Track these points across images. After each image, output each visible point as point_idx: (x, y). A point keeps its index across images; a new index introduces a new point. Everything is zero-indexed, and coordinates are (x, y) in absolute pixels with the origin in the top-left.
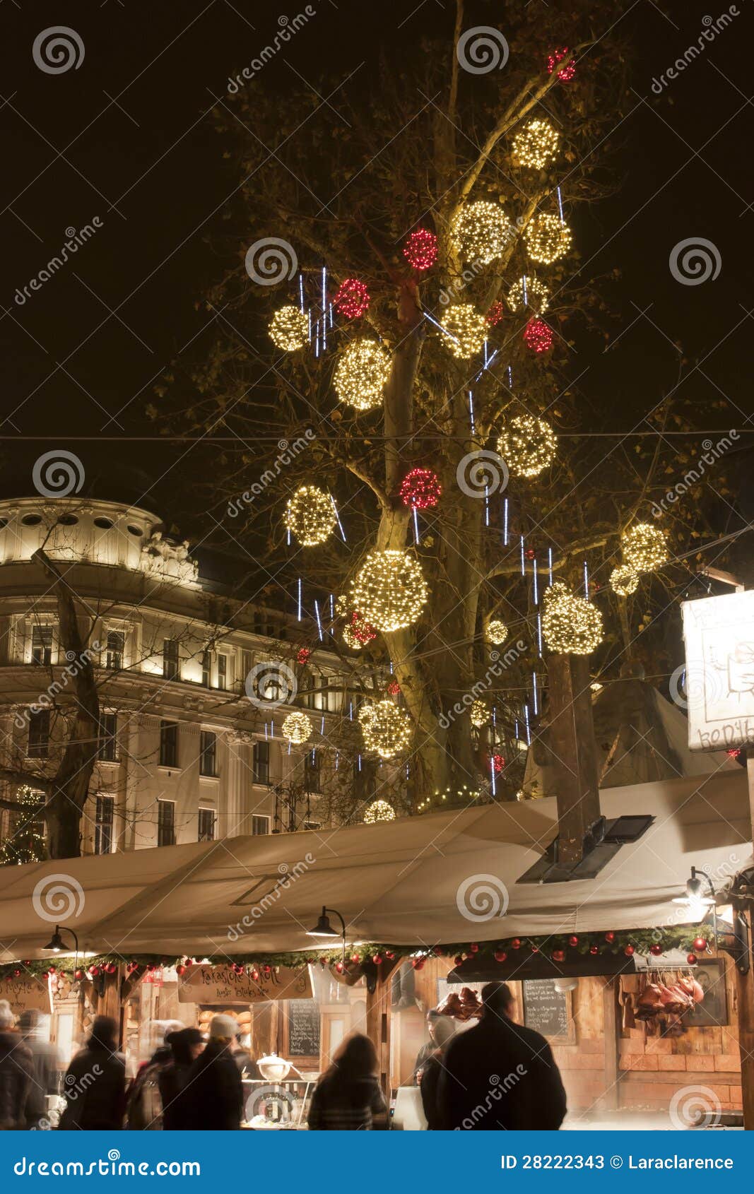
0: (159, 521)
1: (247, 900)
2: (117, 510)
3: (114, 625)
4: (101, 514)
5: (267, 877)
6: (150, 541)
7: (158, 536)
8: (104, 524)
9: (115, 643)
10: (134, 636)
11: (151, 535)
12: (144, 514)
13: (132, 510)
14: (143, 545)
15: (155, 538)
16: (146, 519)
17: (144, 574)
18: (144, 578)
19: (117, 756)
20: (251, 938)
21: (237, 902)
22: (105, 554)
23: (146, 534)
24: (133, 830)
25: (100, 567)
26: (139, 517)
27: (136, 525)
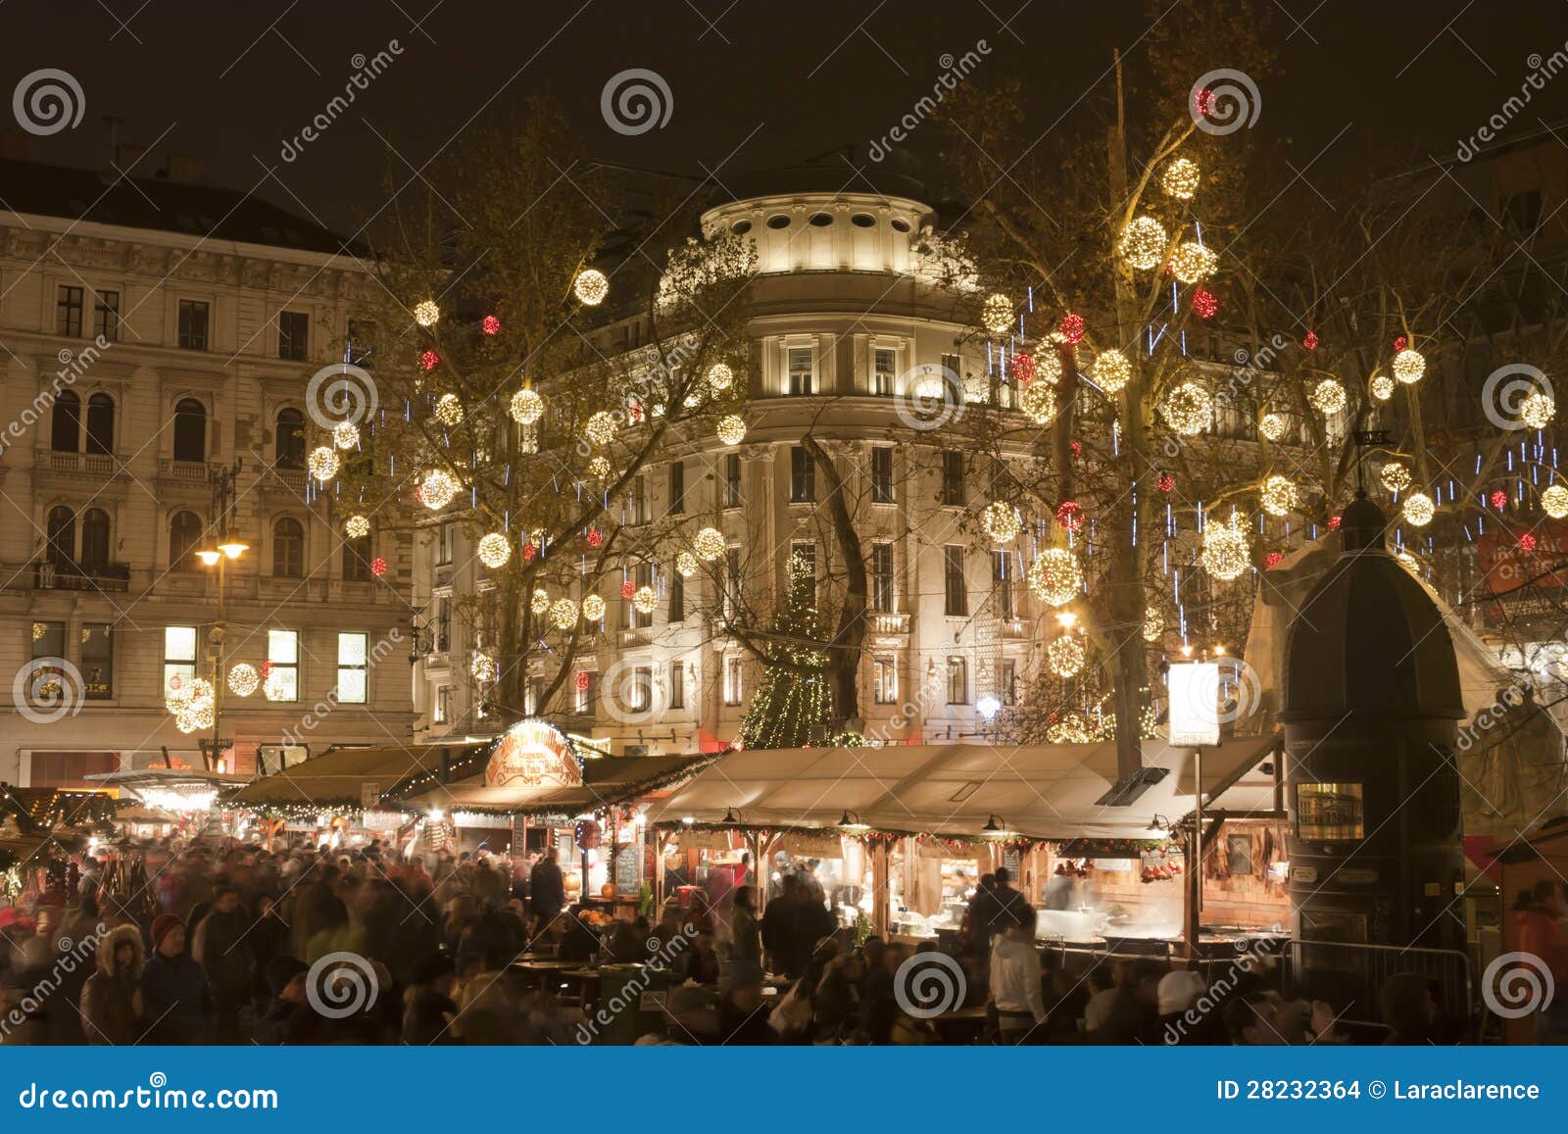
0: (929, 210)
1: (958, 798)
2: (878, 204)
3: (881, 342)
4: (861, 210)
5: (971, 782)
6: (919, 236)
7: (929, 229)
8: (863, 221)
9: (884, 362)
10: (906, 354)
11: (921, 229)
12: (910, 204)
13: (897, 202)
14: (912, 242)
15: (925, 233)
16: (913, 210)
17: (914, 278)
18: (914, 284)
19: (894, 496)
20: (956, 825)
21: (951, 800)
22: (866, 258)
23: (914, 228)
24: (917, 580)
25: (861, 273)
26: (905, 209)
27: (903, 218)
